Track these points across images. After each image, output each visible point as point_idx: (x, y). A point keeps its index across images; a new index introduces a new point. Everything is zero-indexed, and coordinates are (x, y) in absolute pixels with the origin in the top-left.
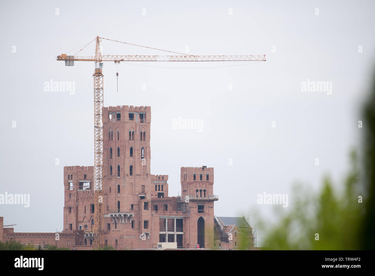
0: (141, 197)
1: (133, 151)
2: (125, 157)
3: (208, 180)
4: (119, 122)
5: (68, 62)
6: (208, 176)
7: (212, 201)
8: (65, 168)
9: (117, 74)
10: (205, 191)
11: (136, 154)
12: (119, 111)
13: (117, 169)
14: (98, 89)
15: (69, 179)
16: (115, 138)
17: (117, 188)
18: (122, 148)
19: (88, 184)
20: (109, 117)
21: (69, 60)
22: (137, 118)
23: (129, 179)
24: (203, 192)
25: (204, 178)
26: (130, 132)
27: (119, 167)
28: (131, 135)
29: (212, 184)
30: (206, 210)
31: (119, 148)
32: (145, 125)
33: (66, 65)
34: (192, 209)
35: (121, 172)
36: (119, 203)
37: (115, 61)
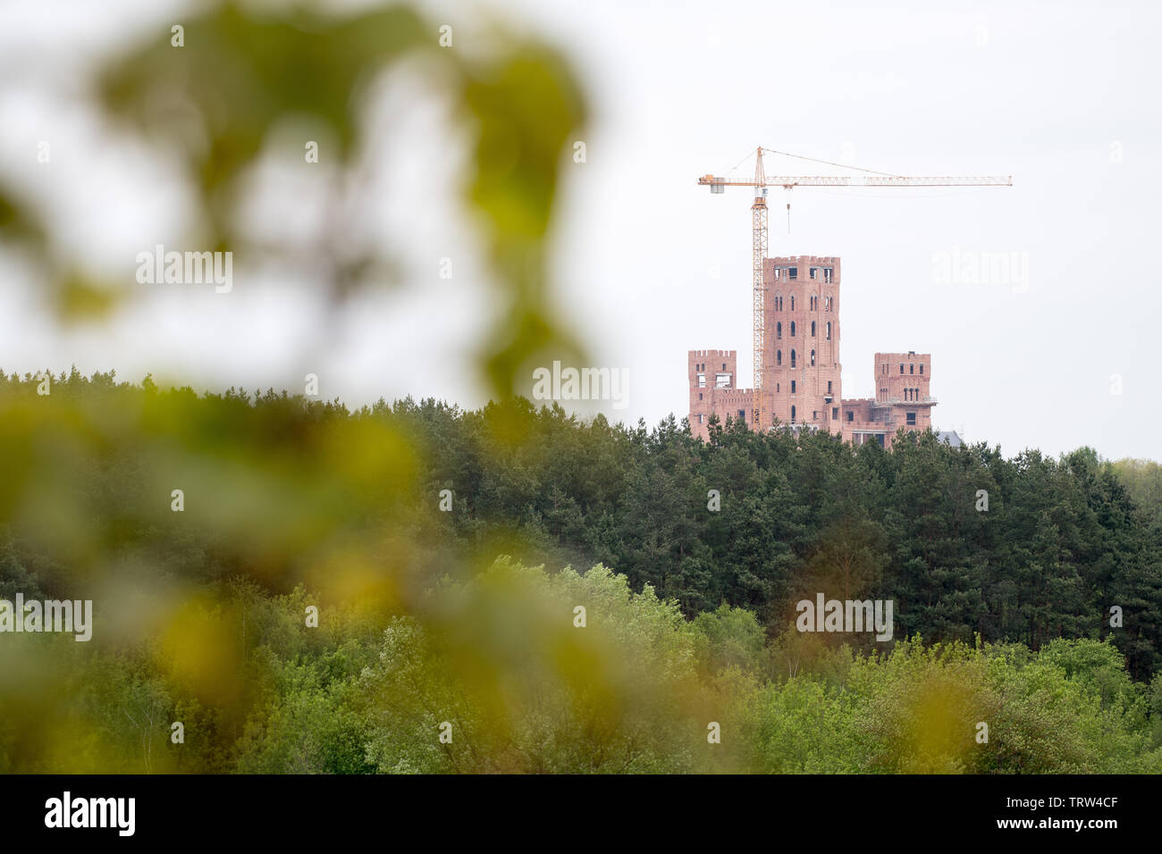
0: (826, 399)
1: (816, 328)
2: (804, 336)
3: (921, 373)
4: (793, 282)
5: (715, 187)
6: (921, 367)
7: (928, 406)
8: (690, 352)
9: (788, 206)
10: (917, 390)
11: (820, 333)
12: (795, 264)
13: (790, 355)
14: (759, 230)
15: (698, 370)
16: (786, 306)
17: (790, 385)
18: (799, 322)
19: (728, 379)
20: (775, 274)
21: (716, 184)
22: (819, 274)
23: (810, 371)
24: (914, 393)
25: (917, 370)
26: (812, 298)
27: (793, 353)
28: (814, 301)
29: (928, 379)
30: (919, 419)
31: (793, 324)
32: (832, 287)
33: (712, 192)
34: (898, 419)
35: (797, 360)
36: (794, 408)
37: (786, 186)
